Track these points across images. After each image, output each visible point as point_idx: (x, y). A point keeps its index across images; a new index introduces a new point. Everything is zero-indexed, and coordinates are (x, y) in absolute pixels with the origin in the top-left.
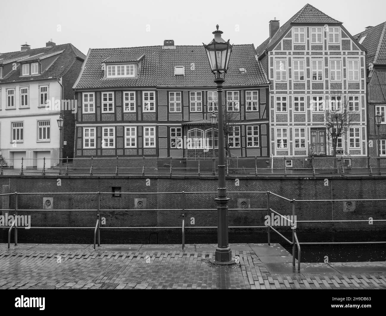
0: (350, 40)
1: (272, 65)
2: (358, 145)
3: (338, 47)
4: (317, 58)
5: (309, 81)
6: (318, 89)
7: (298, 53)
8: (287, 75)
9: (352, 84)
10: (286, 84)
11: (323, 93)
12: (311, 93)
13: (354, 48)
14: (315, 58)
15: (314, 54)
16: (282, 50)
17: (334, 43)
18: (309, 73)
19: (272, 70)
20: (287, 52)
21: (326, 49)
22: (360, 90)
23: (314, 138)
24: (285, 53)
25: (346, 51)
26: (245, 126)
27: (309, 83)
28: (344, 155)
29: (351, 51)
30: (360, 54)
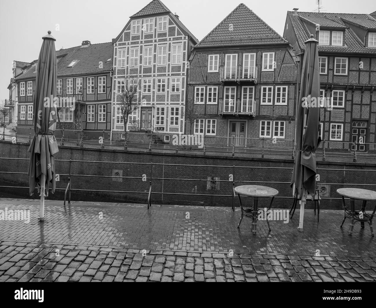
0: (175, 27)
1: (116, 55)
2: (177, 123)
3: (165, 35)
4: (148, 45)
5: (141, 66)
6: (147, 73)
7: (135, 43)
8: (126, 62)
9: (175, 67)
10: (125, 70)
11: (151, 76)
12: (142, 76)
13: (179, 34)
14: (147, 45)
15: (146, 43)
16: (123, 42)
17: (162, 31)
18: (142, 59)
19: (116, 58)
20: (127, 42)
21: (155, 37)
22: (181, 72)
23: (144, 116)
24: (124, 44)
25: (172, 37)
26: (98, 105)
27: (141, 68)
28: (165, 132)
29: (176, 36)
30: (183, 38)
